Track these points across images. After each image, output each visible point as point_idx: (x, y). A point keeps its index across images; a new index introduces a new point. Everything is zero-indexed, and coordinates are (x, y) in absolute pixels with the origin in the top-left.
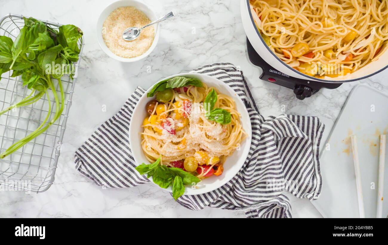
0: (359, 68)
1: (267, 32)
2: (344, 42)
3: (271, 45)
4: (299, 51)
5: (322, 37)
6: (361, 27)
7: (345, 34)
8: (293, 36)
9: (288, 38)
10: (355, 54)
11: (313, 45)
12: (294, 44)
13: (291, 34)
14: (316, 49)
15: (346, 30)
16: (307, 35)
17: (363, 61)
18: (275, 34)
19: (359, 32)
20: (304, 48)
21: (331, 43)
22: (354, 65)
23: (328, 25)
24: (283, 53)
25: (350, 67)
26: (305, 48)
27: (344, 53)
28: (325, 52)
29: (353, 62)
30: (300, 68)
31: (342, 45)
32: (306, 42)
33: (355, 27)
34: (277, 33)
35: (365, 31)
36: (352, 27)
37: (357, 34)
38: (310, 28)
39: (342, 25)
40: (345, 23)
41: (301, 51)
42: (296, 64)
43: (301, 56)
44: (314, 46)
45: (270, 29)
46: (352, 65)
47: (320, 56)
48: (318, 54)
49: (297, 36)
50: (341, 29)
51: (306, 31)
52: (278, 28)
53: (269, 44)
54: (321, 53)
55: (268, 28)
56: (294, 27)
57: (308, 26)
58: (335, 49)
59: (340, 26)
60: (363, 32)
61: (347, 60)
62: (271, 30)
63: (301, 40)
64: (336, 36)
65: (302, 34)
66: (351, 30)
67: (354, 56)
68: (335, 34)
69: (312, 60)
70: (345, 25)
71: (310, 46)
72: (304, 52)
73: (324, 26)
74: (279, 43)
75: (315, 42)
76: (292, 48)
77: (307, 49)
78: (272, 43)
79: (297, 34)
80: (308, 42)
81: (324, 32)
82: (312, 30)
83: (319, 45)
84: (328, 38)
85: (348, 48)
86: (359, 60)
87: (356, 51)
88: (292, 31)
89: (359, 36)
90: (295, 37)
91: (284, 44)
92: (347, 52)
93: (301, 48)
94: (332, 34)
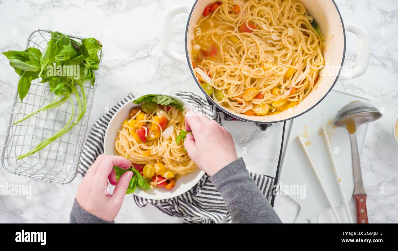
0: (304, 98)
1: (218, 86)
2: (285, 79)
3: (224, 96)
4: (249, 95)
5: (266, 79)
6: (297, 62)
7: (284, 72)
8: (241, 84)
9: (237, 86)
10: (297, 87)
11: (260, 87)
12: (244, 90)
13: (239, 83)
14: (264, 90)
15: (284, 69)
16: (253, 81)
17: (305, 91)
18: (225, 87)
19: (296, 68)
20: (252, 92)
21: (275, 83)
22: (299, 96)
23: (268, 68)
24: (236, 101)
25: (296, 99)
26: (255, 92)
27: (287, 88)
28: (272, 91)
29: (297, 94)
30: (253, 110)
31: (285, 82)
32: (253, 86)
33: (292, 64)
34: (227, 86)
35: (301, 65)
36: (289, 65)
37: (295, 69)
38: (254, 74)
39: (280, 64)
40: (282, 62)
41: (252, 95)
42: (251, 107)
43: (252, 99)
44: (261, 89)
45: (220, 84)
46: (297, 97)
47: (268, 95)
48: (266, 94)
49: (244, 83)
50: (279, 69)
51: (251, 78)
52: (226, 81)
53: (223, 97)
54: (268, 93)
55: (218, 82)
56: (240, 76)
57: (252, 73)
58: (279, 87)
59: (278, 66)
60: (299, 66)
61: (291, 94)
62: (221, 84)
63: (249, 86)
64: (277, 76)
65: (248, 81)
66: (289, 68)
67: (296, 89)
68: (276, 74)
69: (262, 100)
70: (282, 64)
71: (257, 89)
72: (254, 95)
73: (265, 70)
74: (231, 93)
75: (261, 85)
76: (243, 94)
77: (256, 92)
78: (224, 94)
79: (244, 81)
80: (255, 85)
81: (266, 75)
82: (256, 75)
83: (265, 86)
84: (271, 79)
85: (290, 84)
86: (302, 91)
87: (297, 84)
88: (240, 80)
89: (297, 70)
90: (243, 84)
91: (235, 92)
92: (290, 87)
93: (251, 92)
94: (273, 75)
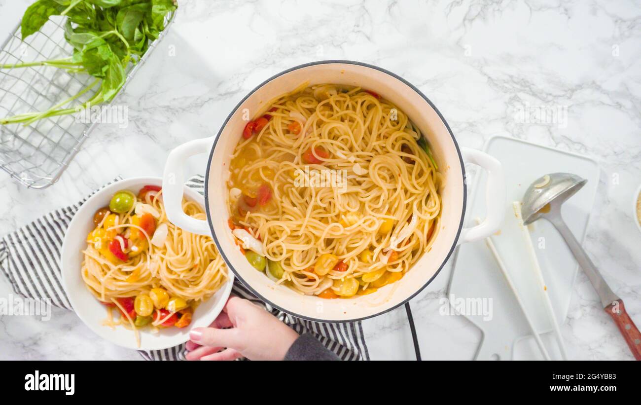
0: (411, 265)
1: (274, 254)
2: (380, 236)
3: (284, 271)
4: (325, 266)
5: (349, 239)
6: (396, 209)
7: (376, 228)
8: (311, 248)
9: (304, 253)
10: (400, 250)
11: (341, 253)
12: (316, 257)
13: (306, 247)
14: (347, 257)
15: (377, 221)
16: (328, 242)
17: (414, 253)
18: (285, 256)
19: (394, 218)
20: (329, 260)
21: (363, 245)
22: (404, 262)
23: (350, 222)
24: (303, 277)
25: (399, 269)
27: (384, 251)
28: (360, 257)
29: (400, 261)
30: (334, 288)
31: (379, 241)
32: (330, 250)
33: (389, 211)
34: (287, 253)
35: (403, 213)
36: (383, 215)
37: (394, 220)
38: (328, 233)
39: (370, 215)
40: (372, 211)
41: (329, 265)
42: (328, 285)
43: (330, 271)
44: (343, 254)
45: (276, 251)
46: (400, 266)
47: (354, 264)
48: (352, 262)
49: (315, 247)
50: (369, 222)
51: (325, 239)
52: (285, 247)
53: (282, 271)
54: (354, 260)
55: (273, 249)
56: (306, 236)
57: (325, 231)
58: (372, 248)
59: (366, 218)
60: (400, 215)
61: (390, 260)
62: (278, 251)
63: (322, 250)
64: (367, 233)
65: (321, 244)
66: (384, 219)
67: (399, 253)
68: (364, 231)
69: (346, 273)
70: (373, 213)
71: (337, 255)
72: (333, 265)
73: (345, 226)
74: (294, 264)
75: (342, 248)
76: (314, 265)
77: (335, 259)
78: (284, 267)
79: (315, 244)
80: (333, 248)
81: (348, 233)
82: (331, 235)
83: (349, 250)
84: (357, 238)
85: (388, 244)
86: (409, 253)
87: (399, 246)
88: (308, 242)
89: (398, 221)
91: (302, 262)
92: (388, 249)
93: (326, 261)
94: (360, 232)
